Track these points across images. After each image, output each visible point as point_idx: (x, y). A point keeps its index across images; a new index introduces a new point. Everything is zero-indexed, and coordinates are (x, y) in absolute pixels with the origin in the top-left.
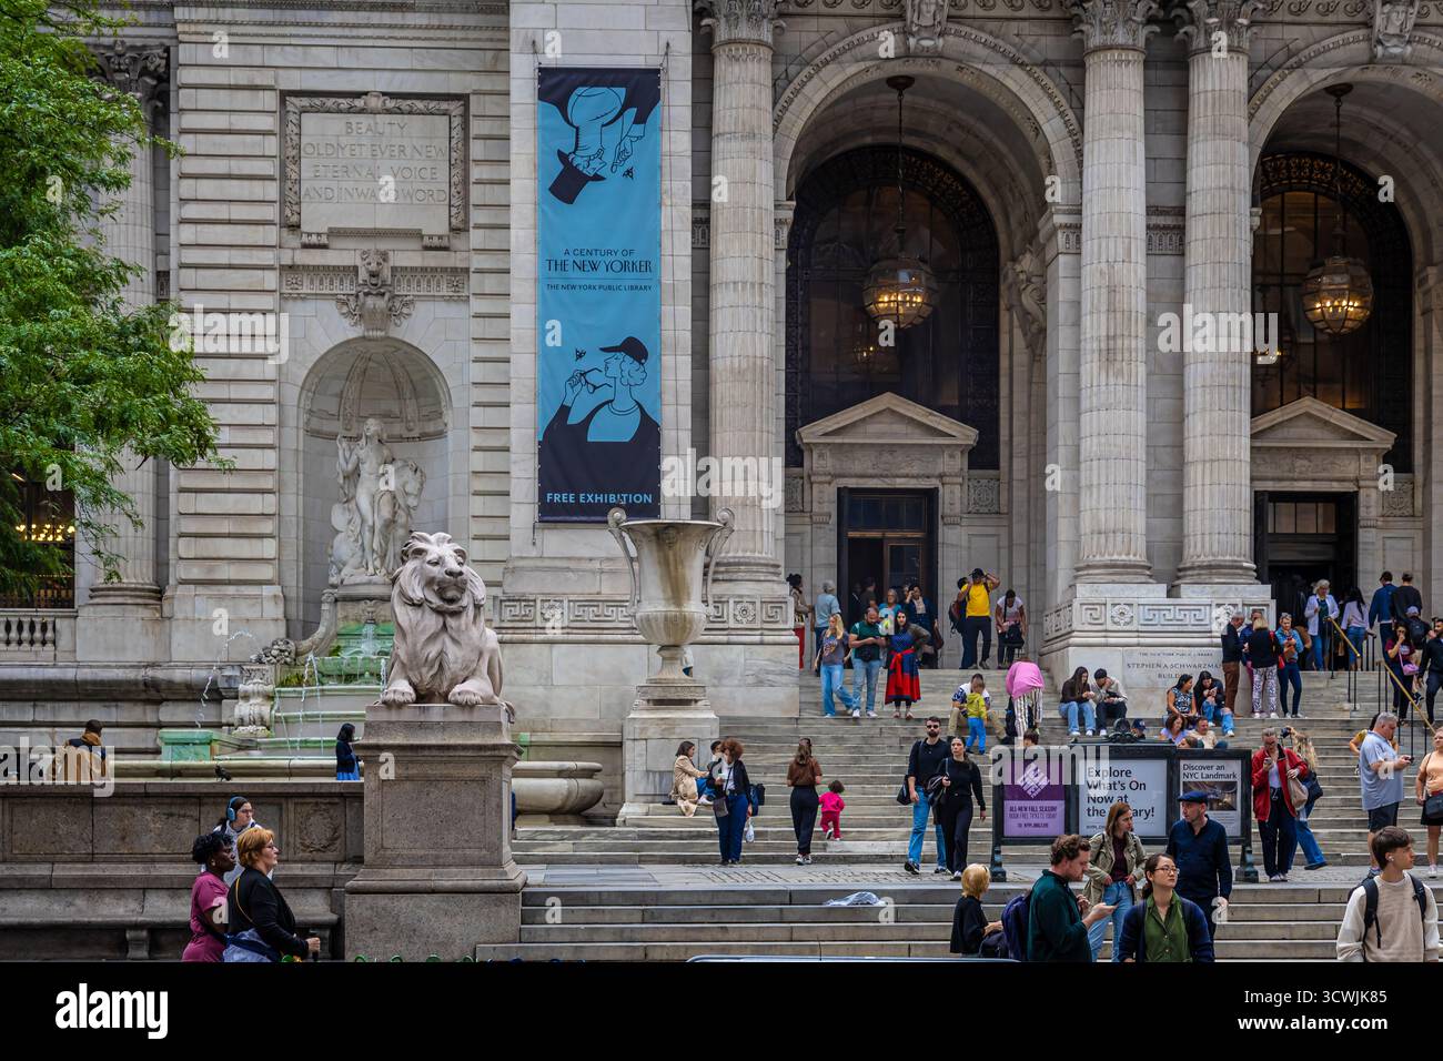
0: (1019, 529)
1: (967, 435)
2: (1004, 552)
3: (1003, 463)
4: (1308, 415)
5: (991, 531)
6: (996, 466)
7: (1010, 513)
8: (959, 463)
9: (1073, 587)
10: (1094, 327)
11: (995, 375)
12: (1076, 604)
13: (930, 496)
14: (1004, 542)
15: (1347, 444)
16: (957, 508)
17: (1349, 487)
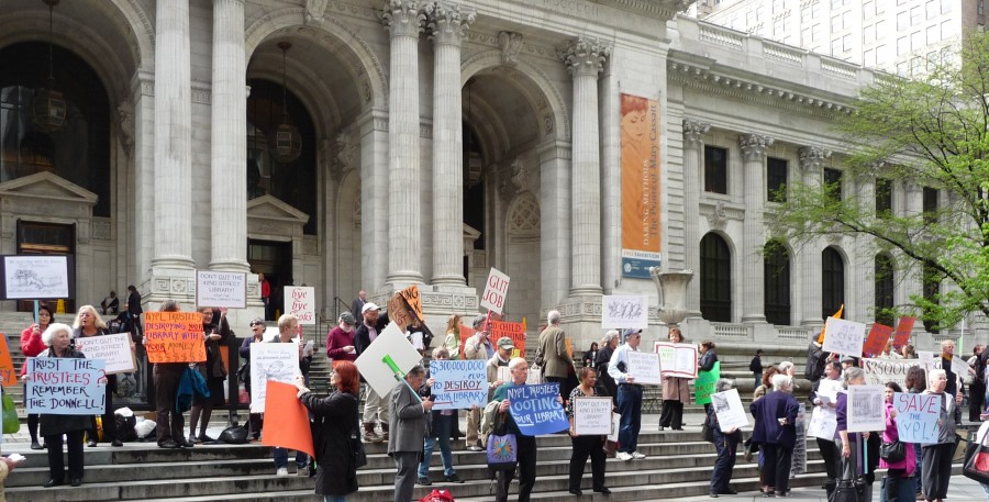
0: (121, 248)
1: (92, 198)
2: (113, 261)
3: (112, 214)
4: (268, 204)
5: (105, 249)
6: (109, 216)
7: (116, 239)
8: (88, 213)
9: (150, 270)
10: (162, 133)
11: (108, 181)
12: (153, 280)
13: (72, 228)
14: (113, 254)
15: (286, 219)
16: (87, 236)
17: (287, 239)
